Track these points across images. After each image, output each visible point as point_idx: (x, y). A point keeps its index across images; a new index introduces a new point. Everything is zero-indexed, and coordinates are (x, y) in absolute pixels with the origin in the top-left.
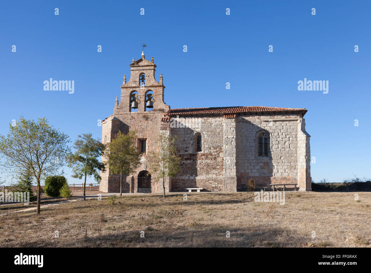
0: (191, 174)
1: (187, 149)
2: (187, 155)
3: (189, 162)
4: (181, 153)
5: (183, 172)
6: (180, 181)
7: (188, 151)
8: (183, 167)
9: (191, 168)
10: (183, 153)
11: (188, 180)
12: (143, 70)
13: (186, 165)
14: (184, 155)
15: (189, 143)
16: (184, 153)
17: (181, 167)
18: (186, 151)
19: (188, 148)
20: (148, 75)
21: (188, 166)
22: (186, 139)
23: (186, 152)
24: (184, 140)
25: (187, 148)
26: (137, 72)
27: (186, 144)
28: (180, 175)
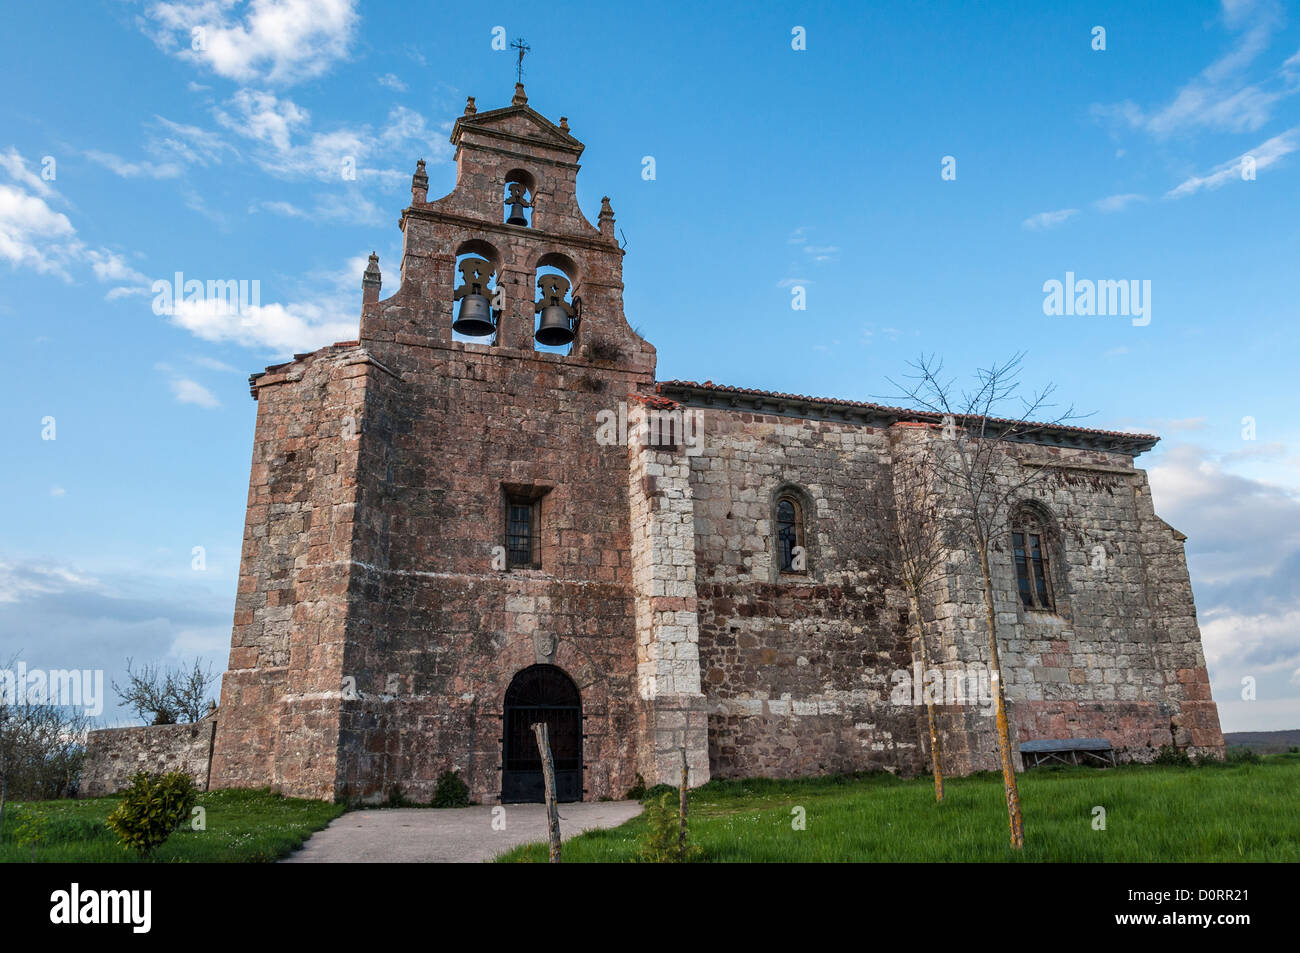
0: (773, 689)
1: (747, 562)
2: (747, 591)
3: (757, 623)
4: (720, 578)
5: (733, 678)
6: (725, 726)
7: (750, 568)
8: (733, 652)
9: (771, 659)
10: (729, 579)
11: (765, 722)
12: (528, 158)
13: (747, 640)
14: (731, 590)
15: (754, 532)
16: (733, 579)
17: (725, 648)
18: (743, 570)
19: (749, 554)
20: (552, 187)
21: (758, 648)
22: (739, 510)
23: (741, 576)
24: (729, 516)
25: (746, 554)
26: (495, 161)
27: (738, 537)
28: (724, 695)
